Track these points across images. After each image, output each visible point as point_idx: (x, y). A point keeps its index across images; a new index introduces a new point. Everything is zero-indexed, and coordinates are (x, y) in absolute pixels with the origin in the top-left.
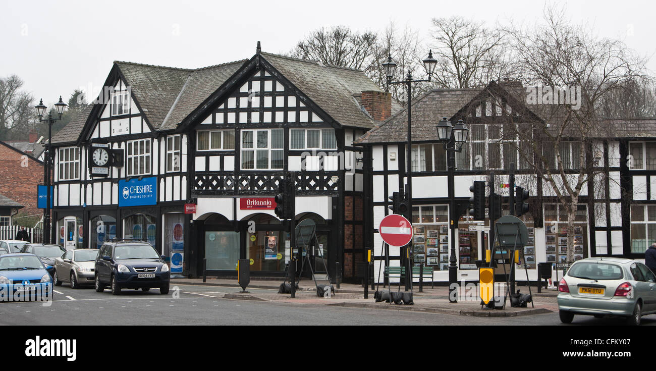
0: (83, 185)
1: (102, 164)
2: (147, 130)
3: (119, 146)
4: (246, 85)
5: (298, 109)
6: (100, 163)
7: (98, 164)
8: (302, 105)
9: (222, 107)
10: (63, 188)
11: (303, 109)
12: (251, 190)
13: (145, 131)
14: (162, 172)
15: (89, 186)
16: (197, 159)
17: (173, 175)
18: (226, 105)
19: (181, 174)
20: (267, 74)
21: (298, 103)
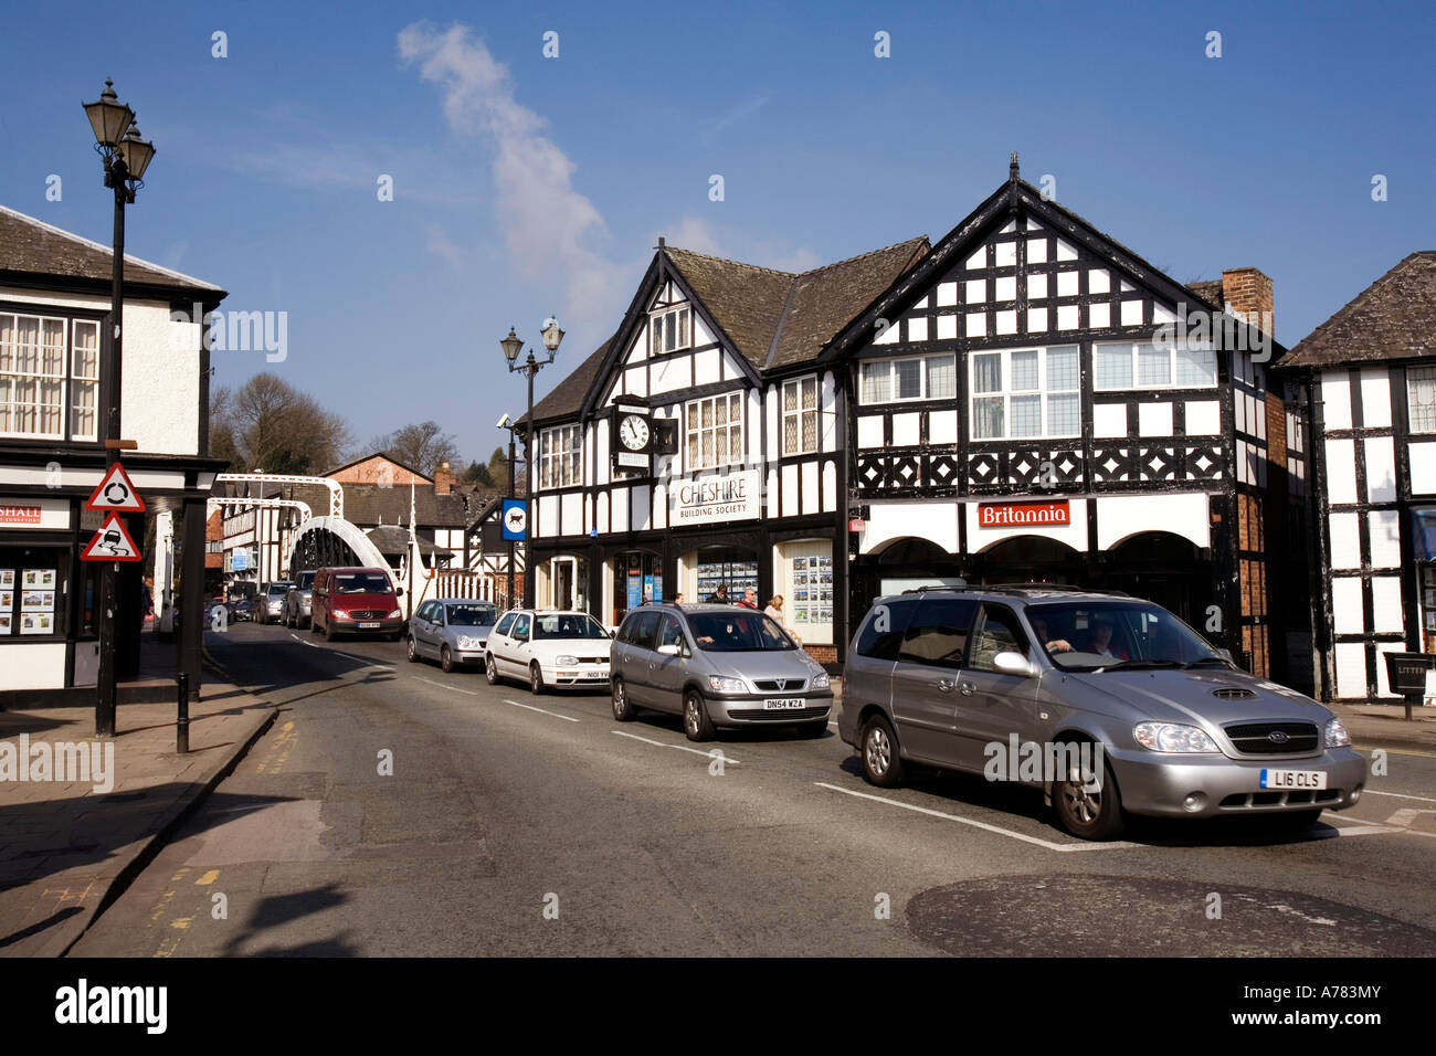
0: (589, 496)
1: (637, 448)
2: (732, 373)
3: (668, 413)
4: (982, 253)
5: (1114, 299)
6: (634, 446)
7: (630, 447)
8: (1125, 288)
9: (923, 304)
10: (549, 503)
11: (1129, 297)
12: (1000, 484)
13: (727, 378)
14: (773, 457)
15: (603, 496)
16: (863, 422)
17: (799, 460)
18: (933, 300)
19: (820, 458)
20: (1031, 226)
21: (1115, 285)
